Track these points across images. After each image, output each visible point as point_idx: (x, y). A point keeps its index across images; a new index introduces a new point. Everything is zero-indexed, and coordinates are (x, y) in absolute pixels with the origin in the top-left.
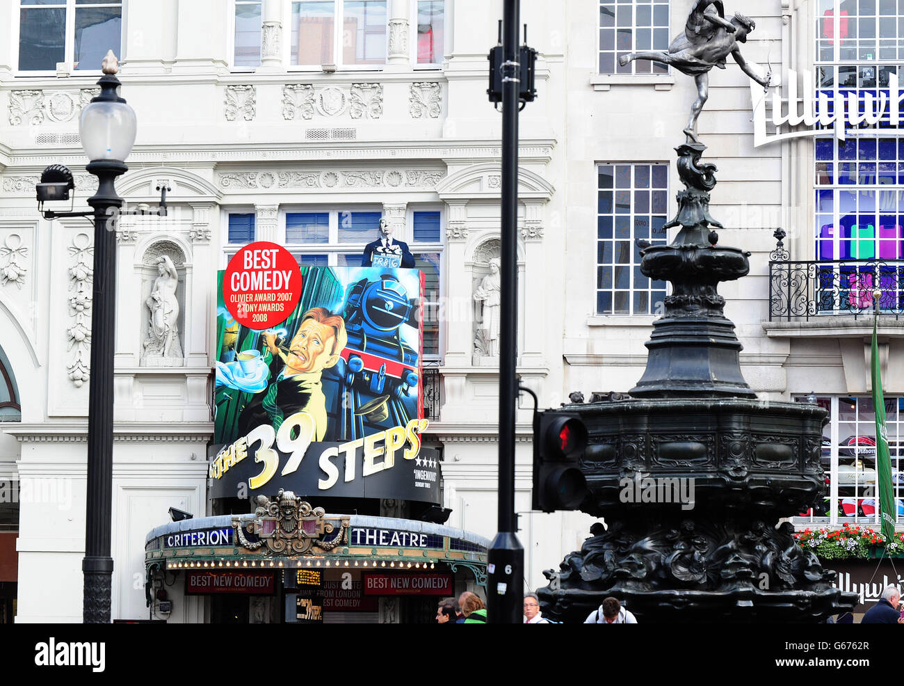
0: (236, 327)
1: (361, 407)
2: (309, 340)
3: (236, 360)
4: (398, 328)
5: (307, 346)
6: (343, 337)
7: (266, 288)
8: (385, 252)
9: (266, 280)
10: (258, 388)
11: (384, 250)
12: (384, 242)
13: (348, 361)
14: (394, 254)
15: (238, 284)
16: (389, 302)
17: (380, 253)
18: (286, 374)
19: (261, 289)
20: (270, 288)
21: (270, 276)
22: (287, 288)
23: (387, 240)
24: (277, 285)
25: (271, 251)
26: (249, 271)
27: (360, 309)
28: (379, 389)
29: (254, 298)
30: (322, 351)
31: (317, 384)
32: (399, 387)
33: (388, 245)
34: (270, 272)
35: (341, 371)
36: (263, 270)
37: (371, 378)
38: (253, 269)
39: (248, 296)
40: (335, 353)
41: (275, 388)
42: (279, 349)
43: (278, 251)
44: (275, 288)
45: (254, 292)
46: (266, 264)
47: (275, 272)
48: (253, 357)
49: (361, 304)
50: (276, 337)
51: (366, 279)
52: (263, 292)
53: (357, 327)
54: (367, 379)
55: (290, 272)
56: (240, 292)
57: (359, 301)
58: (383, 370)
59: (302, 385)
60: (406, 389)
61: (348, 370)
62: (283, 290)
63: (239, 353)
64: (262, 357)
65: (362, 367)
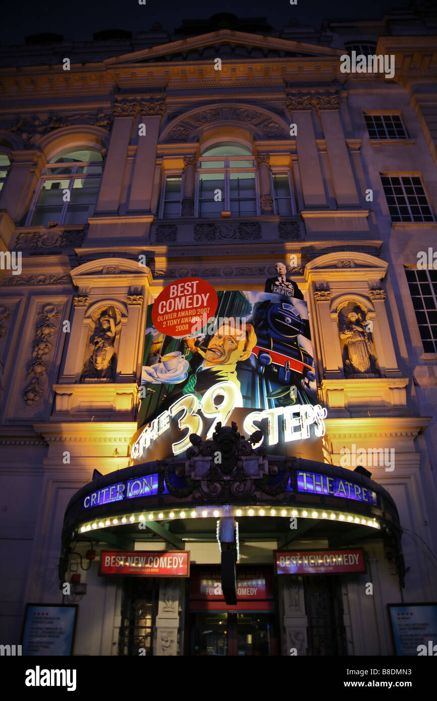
0: (161, 338)
1: (272, 392)
2: (224, 340)
3: (160, 362)
4: (296, 337)
5: (223, 345)
6: (254, 339)
7: (188, 307)
8: (281, 285)
9: (188, 301)
10: (179, 380)
11: (280, 284)
12: (280, 279)
13: (259, 356)
14: (288, 288)
15: (164, 309)
16: (288, 318)
17: (278, 286)
18: (204, 366)
19: (183, 308)
20: (191, 307)
21: (191, 299)
22: (205, 304)
23: (282, 278)
24: (197, 303)
25: (192, 283)
26: (174, 299)
27: (266, 320)
28: (286, 379)
29: (177, 315)
30: (236, 348)
31: (232, 373)
32: (302, 381)
33: (283, 281)
34: (191, 296)
35: (253, 363)
36: (185, 296)
37: (278, 370)
38: (177, 296)
39: (173, 315)
40: (248, 349)
41: (195, 377)
42: (199, 349)
43: (198, 282)
44: (195, 306)
45: (178, 311)
46: (188, 291)
47: (195, 296)
48: (175, 357)
49: (267, 316)
50: (196, 340)
51: (269, 301)
52: (186, 309)
53: (265, 332)
54: (276, 370)
55: (208, 294)
56: (166, 313)
57: (265, 314)
58: (288, 365)
59: (219, 374)
60: (307, 382)
61: (259, 362)
62: (202, 306)
63: (162, 356)
64: (183, 356)
65: (271, 362)
